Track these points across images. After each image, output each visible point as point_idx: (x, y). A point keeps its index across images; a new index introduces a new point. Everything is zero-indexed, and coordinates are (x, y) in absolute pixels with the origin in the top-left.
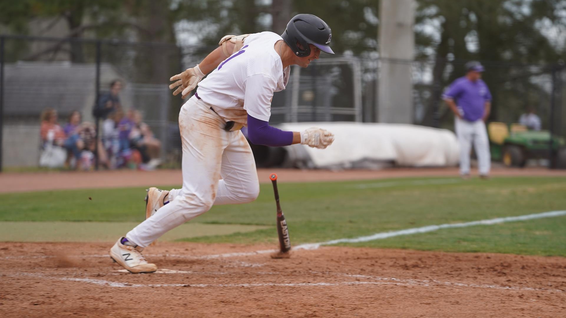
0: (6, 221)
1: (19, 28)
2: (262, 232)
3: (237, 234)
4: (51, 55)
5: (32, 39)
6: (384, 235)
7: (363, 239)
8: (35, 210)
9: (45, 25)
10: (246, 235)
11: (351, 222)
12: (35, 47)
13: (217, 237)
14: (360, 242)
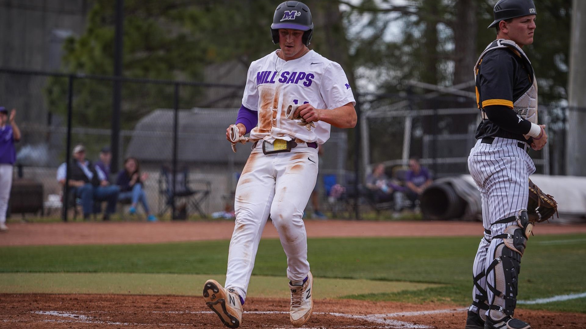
0: (170, 273)
1: (195, 75)
2: (432, 290)
3: (405, 292)
4: (227, 102)
5: (209, 86)
6: (565, 298)
7: (541, 301)
8: (201, 261)
9: (223, 70)
10: (414, 293)
11: (529, 281)
12: (212, 94)
13: (384, 294)
14: (537, 304)
